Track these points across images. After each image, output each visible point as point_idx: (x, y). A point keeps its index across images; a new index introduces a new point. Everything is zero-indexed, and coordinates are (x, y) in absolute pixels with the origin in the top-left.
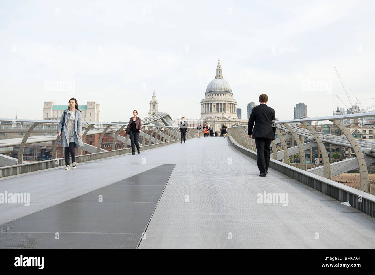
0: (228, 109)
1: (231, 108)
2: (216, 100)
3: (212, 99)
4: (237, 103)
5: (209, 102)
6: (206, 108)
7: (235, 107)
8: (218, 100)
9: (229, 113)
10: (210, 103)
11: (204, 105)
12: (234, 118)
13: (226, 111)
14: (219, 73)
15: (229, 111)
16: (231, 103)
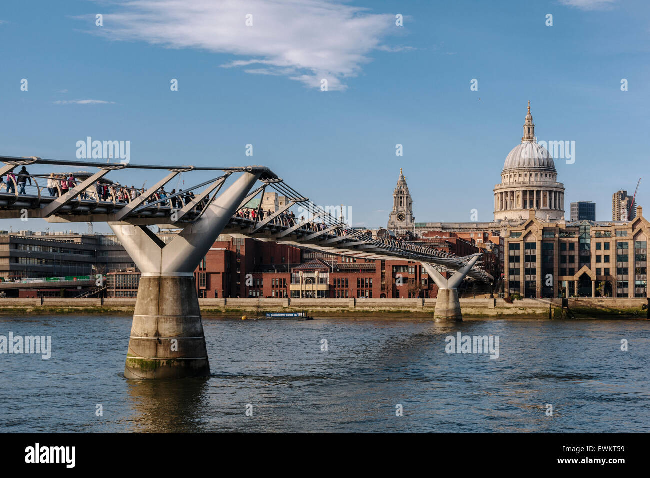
0: (544, 202)
1: (552, 199)
2: (522, 185)
3: (513, 183)
4: (564, 189)
5: (509, 190)
6: (502, 201)
7: (559, 198)
8: (525, 185)
9: (548, 210)
10: (511, 192)
11: (500, 195)
12: (558, 219)
13: (542, 207)
14: (529, 132)
15: (548, 207)
16: (552, 191)
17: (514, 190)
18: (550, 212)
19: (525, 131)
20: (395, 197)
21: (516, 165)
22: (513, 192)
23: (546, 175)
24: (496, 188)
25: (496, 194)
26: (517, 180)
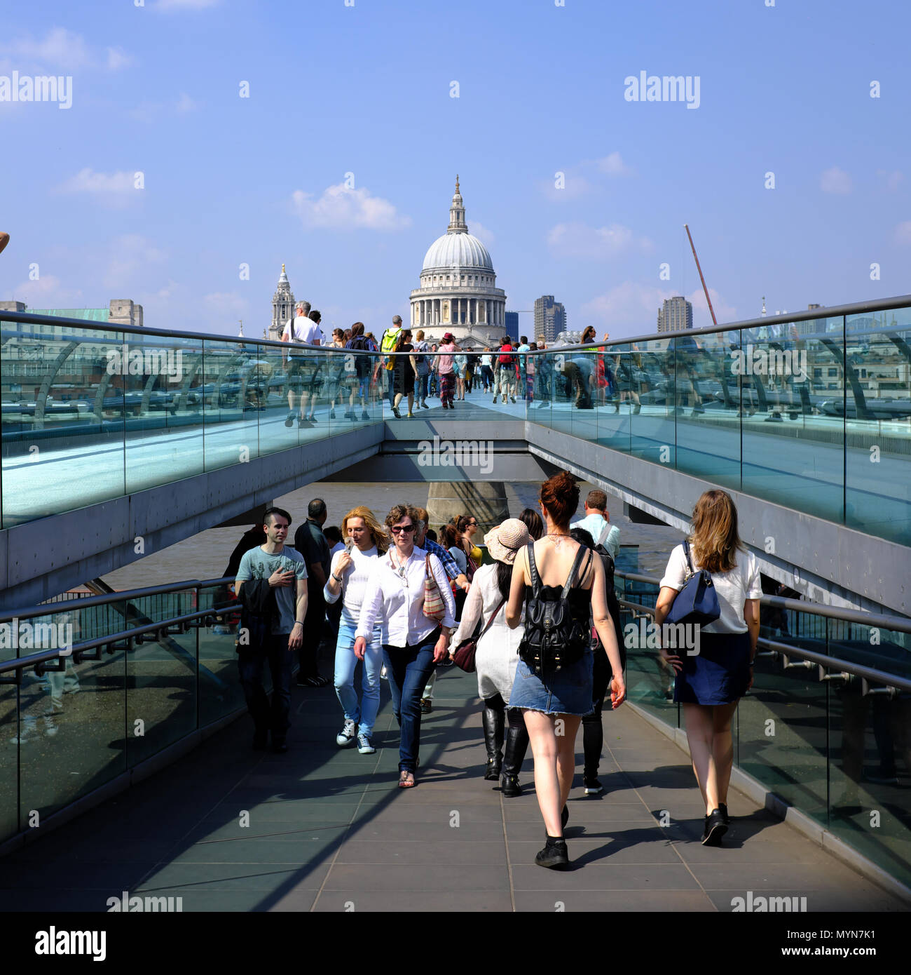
0: (481, 315)
1: (490, 311)
2: (450, 291)
3: (438, 288)
4: (506, 298)
5: (433, 298)
6: (423, 312)
7: (500, 309)
8: (455, 291)
9: (486, 326)
10: (435, 300)
11: (419, 305)
13: (477, 322)
14: (458, 218)
15: (486, 322)
16: (491, 300)
17: (440, 298)
18: (487, 328)
19: (453, 216)
20: (275, 306)
21: (442, 263)
22: (438, 302)
24: (413, 295)
25: (413, 303)
26: (444, 285)
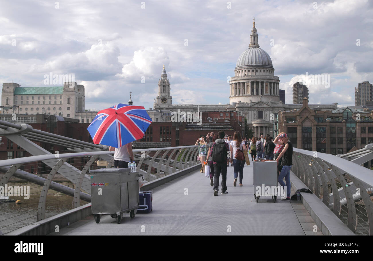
0: (267, 90)
1: (271, 88)
2: (250, 77)
3: (244, 76)
4: (279, 81)
5: (241, 81)
6: (236, 89)
7: (277, 87)
8: (253, 78)
9: (269, 96)
10: (242, 82)
11: (234, 85)
12: (276, 102)
13: (265, 94)
14: (254, 40)
15: (269, 94)
16: (272, 82)
17: (245, 81)
21: (246, 64)
22: (243, 83)
23: (267, 71)
24: (231, 80)
25: (231, 84)
26: (247, 75)
